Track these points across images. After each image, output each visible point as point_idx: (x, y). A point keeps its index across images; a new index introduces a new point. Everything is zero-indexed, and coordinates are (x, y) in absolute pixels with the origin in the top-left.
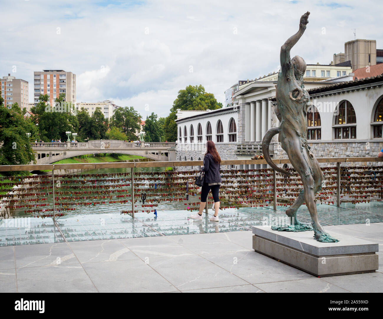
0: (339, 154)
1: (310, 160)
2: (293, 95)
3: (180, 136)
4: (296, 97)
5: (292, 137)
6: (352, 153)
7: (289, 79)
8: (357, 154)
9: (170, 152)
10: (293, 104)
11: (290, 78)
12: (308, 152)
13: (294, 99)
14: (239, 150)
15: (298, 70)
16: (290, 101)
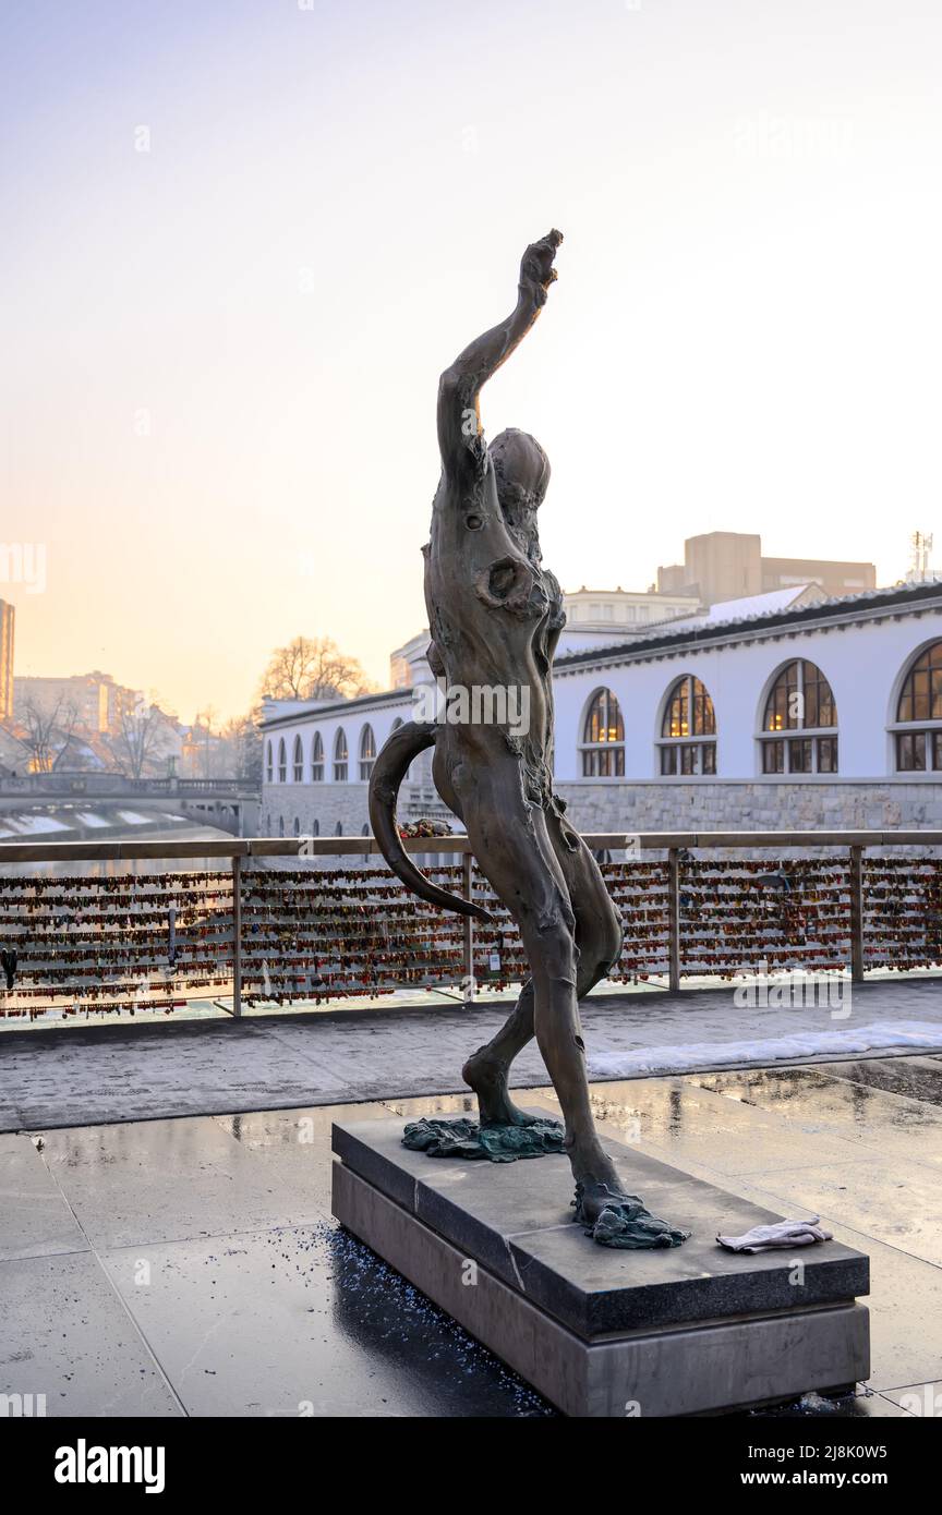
0: (671, 813)
1: (565, 859)
2: (492, 583)
3: (270, 763)
4: (503, 594)
5: (486, 762)
6: (704, 812)
7: (475, 518)
8: (719, 815)
9: (243, 803)
10: (493, 622)
11: (480, 515)
12: (554, 823)
13: (498, 602)
14: (414, 801)
15: (514, 484)
16: (479, 608)
